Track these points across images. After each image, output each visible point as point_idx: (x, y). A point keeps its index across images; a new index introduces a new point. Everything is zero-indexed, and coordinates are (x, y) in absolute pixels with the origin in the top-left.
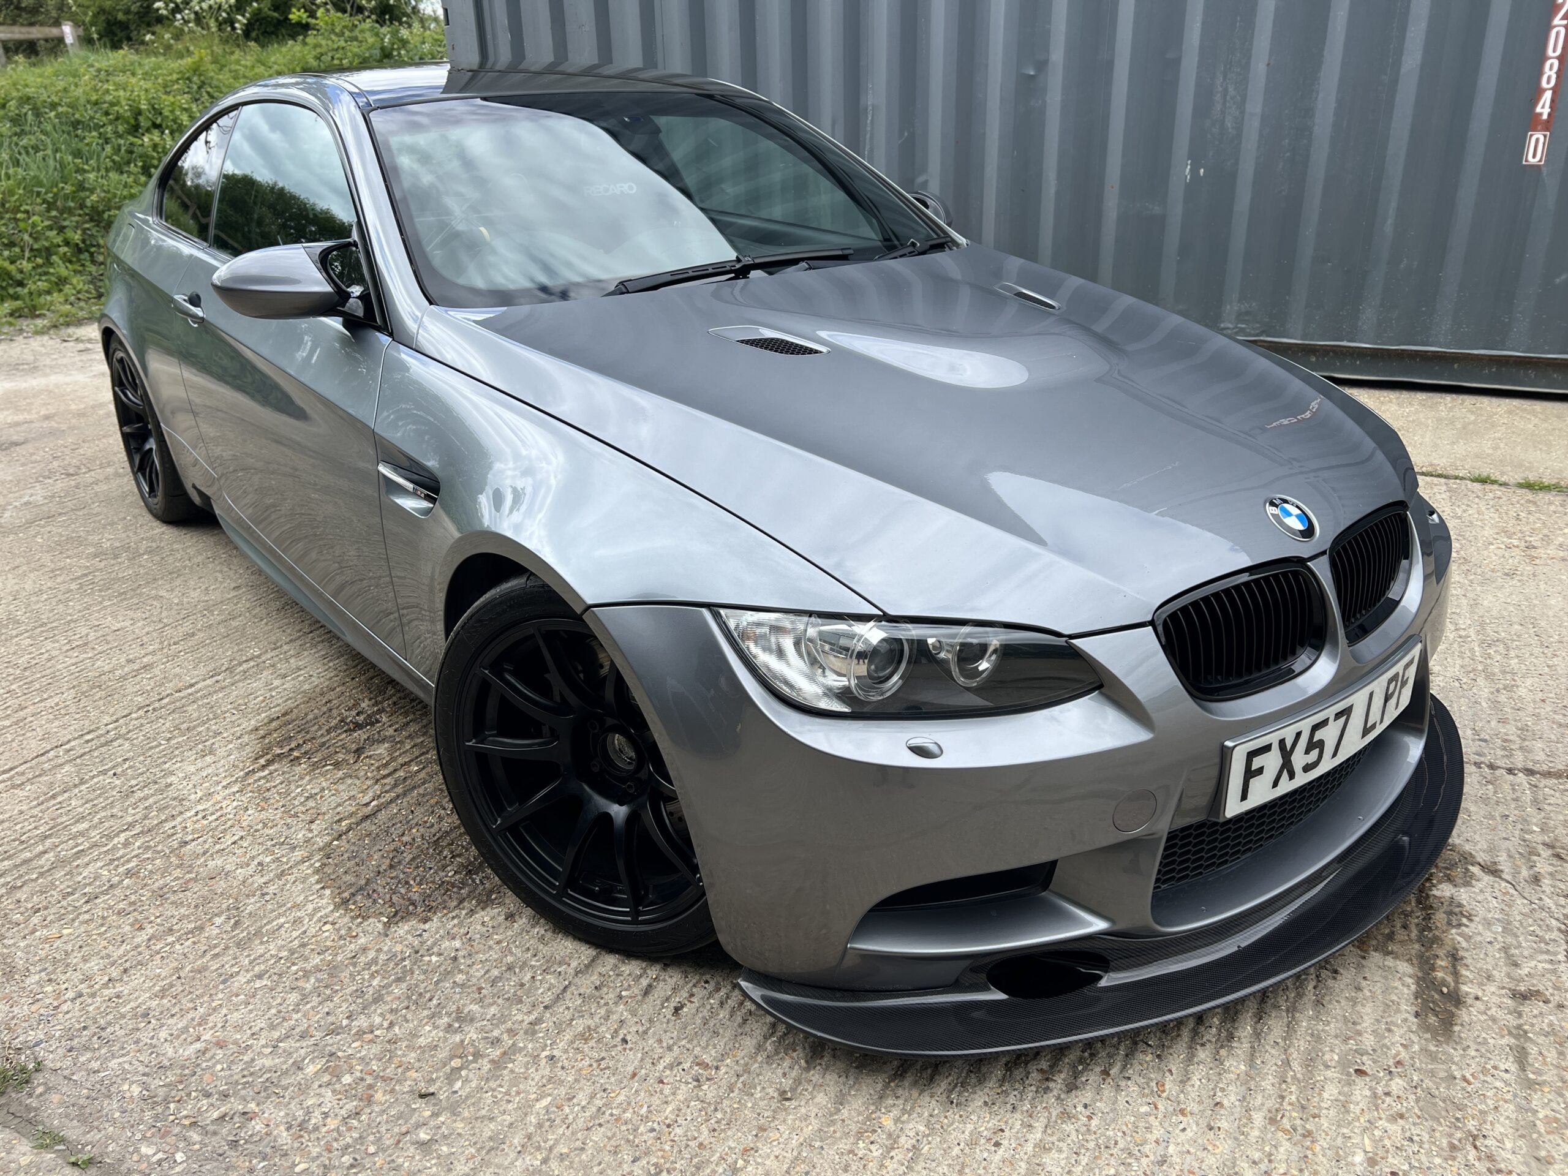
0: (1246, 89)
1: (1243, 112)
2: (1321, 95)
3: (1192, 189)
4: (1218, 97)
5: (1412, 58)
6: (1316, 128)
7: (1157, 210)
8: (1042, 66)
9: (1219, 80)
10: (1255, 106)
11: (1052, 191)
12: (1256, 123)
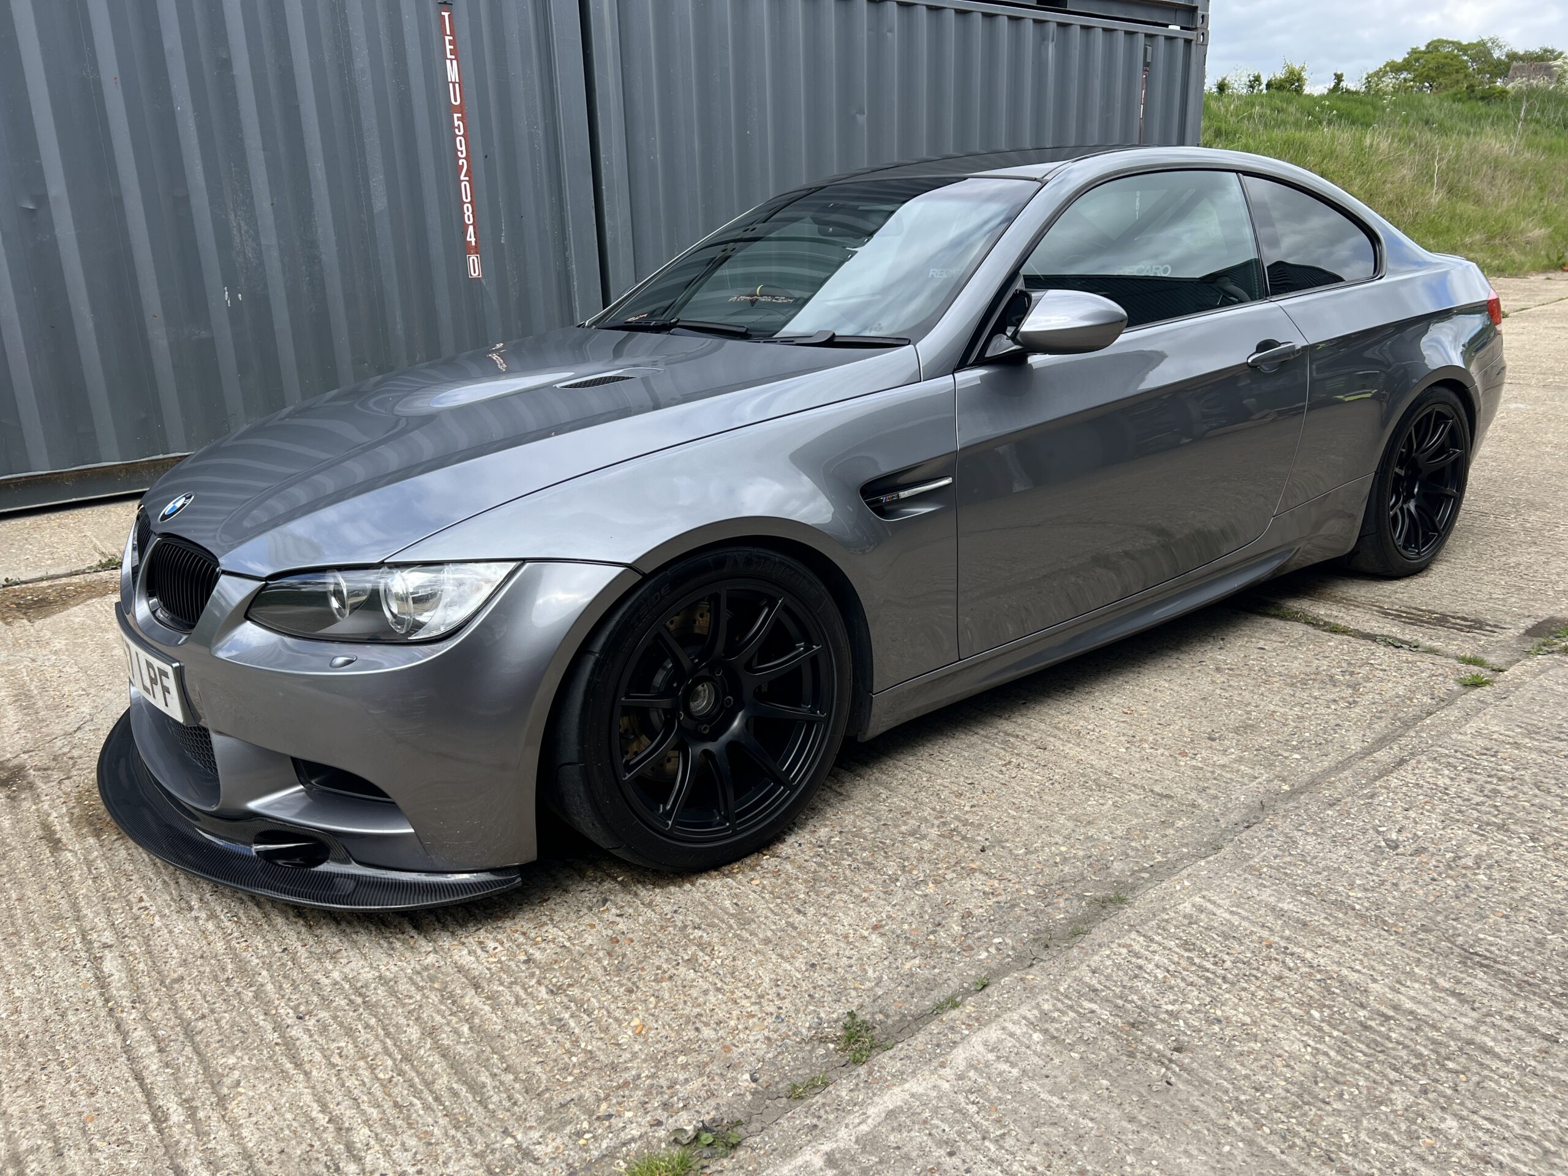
0: (256, 224)
1: (259, 244)
2: (320, 231)
3: (235, 312)
4: (235, 232)
5: (380, 203)
6: (323, 256)
7: (204, 334)
8: (42, 199)
9: (232, 217)
10: (270, 239)
11: (90, 325)
12: (275, 253)
